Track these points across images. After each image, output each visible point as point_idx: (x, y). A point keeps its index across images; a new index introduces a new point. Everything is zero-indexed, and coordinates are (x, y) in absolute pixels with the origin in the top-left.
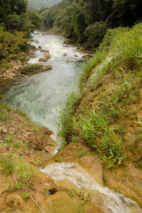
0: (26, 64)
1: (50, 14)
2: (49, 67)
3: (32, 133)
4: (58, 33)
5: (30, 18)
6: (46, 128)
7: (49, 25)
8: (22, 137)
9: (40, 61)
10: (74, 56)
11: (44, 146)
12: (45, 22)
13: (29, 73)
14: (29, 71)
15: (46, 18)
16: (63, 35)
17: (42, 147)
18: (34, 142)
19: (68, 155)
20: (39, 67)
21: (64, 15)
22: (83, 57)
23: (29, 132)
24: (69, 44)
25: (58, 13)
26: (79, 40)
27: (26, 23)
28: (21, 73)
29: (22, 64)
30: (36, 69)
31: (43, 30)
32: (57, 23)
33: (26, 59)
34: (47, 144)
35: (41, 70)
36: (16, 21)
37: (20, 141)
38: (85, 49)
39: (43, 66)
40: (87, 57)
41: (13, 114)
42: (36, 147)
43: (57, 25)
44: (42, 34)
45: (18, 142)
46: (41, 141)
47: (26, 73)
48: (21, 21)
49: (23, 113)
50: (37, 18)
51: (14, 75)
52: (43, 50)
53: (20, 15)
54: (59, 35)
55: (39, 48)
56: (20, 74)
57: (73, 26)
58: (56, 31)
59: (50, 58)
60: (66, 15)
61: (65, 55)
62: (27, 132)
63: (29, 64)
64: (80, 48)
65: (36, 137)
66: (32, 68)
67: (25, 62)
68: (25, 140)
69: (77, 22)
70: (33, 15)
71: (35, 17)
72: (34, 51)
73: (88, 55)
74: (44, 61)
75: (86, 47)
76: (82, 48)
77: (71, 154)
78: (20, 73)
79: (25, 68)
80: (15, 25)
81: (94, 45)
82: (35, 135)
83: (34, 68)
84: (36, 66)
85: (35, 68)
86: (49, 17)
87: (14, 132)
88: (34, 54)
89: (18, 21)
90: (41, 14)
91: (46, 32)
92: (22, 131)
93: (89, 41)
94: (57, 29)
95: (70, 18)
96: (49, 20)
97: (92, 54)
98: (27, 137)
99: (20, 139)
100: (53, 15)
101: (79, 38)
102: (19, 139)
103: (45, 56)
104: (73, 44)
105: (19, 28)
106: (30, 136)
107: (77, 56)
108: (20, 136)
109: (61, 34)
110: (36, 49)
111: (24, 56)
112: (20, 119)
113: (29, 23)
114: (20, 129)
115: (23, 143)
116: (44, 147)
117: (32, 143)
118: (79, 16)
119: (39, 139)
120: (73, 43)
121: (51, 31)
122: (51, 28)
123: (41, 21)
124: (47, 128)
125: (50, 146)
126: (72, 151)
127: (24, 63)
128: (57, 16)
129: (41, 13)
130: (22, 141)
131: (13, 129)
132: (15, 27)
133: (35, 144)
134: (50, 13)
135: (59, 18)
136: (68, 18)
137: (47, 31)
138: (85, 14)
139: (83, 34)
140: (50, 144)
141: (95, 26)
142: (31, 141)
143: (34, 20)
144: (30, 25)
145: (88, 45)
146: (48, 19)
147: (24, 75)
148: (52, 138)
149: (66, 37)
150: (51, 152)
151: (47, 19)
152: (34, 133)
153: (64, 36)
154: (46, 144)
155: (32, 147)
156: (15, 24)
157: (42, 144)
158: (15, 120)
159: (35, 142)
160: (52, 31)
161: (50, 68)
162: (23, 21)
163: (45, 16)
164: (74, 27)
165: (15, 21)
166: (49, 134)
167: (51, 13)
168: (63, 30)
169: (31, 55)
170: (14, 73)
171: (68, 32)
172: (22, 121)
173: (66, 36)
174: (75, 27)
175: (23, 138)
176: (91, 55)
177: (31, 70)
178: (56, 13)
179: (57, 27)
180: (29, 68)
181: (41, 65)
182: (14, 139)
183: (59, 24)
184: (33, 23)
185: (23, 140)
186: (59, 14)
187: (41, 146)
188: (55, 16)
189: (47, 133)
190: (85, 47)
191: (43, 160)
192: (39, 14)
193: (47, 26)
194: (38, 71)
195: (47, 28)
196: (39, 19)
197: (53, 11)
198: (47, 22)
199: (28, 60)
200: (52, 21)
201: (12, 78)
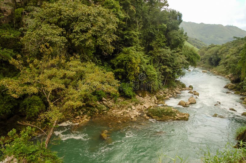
0: (162, 104)
1: (218, 52)
4: (223, 73)
7: (214, 63)
9: (180, 104)
10: (230, 109)
12: (210, 59)
13: (155, 117)
14: (157, 115)
15: (213, 55)
20: (172, 113)
21: (232, 54)
22: (243, 114)
24: (231, 89)
28: (147, 114)
31: (206, 68)
32: (224, 62)
33: (166, 97)
35: (172, 118)
39: (179, 113)
43: (224, 64)
44: (203, 72)
47: (152, 117)
50: (195, 55)
51: (138, 113)
52: (193, 90)
53: (172, 50)
55: (190, 88)
56: (145, 115)
58: (221, 71)
59: (195, 103)
60: (234, 55)
61: (218, 104)
63: (165, 105)
64: (245, 100)
67: (162, 102)
70: (191, 51)
71: (192, 53)
72: (182, 90)
74: (185, 107)
80: (164, 59)
84: (168, 110)
85: (165, 113)
86: (216, 55)
88: (179, 93)
94: (223, 69)
96: (215, 58)
100: (221, 53)
104: (237, 91)
107: (234, 110)
109: (226, 76)
110: (185, 88)
111: (166, 94)
120: (239, 89)
121: (214, 70)
122: (216, 67)
123: (198, 58)
127: (160, 102)
128: (226, 54)
135: (227, 57)
137: (210, 70)
143: (191, 56)
147: (149, 117)
151: (213, 57)
153: (229, 78)
160: (216, 70)
161: (185, 117)
163: (211, 53)
164: (241, 70)
169: (175, 94)
171: (236, 75)
173: (231, 79)
177: (160, 114)
178: (226, 52)
179: (223, 67)
181: (176, 111)
183: (226, 64)
184: (187, 59)
186: (228, 53)
188: (224, 55)
192: (205, 50)
193: (212, 64)
194: (168, 118)
195: (211, 66)
196: (197, 55)
197: (223, 49)
198: (213, 59)
199: (168, 99)
200: (219, 60)
201: (132, 117)
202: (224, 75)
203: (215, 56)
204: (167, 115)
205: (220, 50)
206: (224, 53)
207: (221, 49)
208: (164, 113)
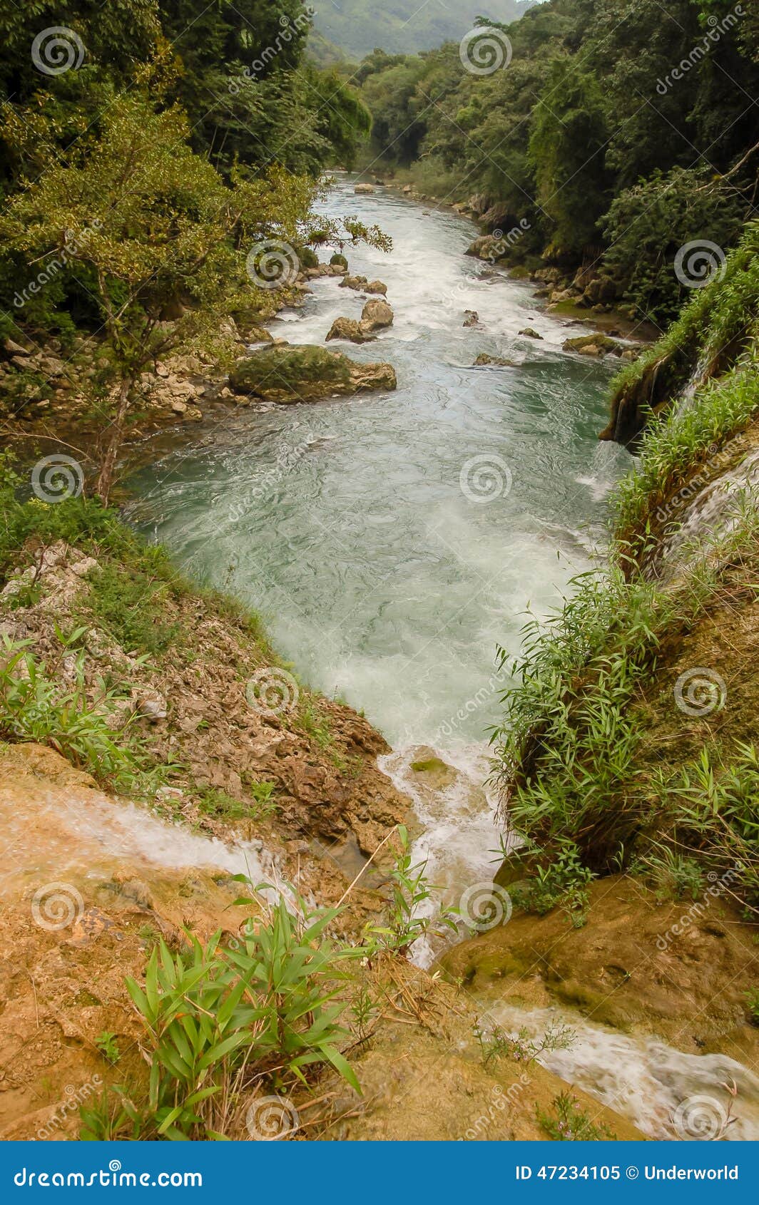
0: (261, 340)
1: (411, 92)
2: (380, 375)
3: (293, 737)
4: (441, 196)
5: (314, 103)
6: (355, 713)
7: (396, 147)
8: (238, 751)
9: (335, 333)
10: (520, 333)
11: (355, 820)
12: (381, 129)
13: (272, 394)
14: (277, 384)
15: (391, 110)
16: (466, 209)
17: (340, 824)
18: (300, 788)
19: (659, 982)
20: (332, 367)
21: (492, 107)
22: (568, 346)
23: (277, 728)
25: (454, 93)
26: (555, 250)
27: (291, 125)
28: (230, 384)
29: (238, 338)
30: (311, 374)
31: (366, 173)
32: (444, 142)
33: (261, 312)
34: (368, 812)
35: (339, 386)
36: (242, 111)
37: (227, 777)
38: (580, 305)
39: (352, 364)
40: (591, 348)
41: (197, 614)
42: (306, 818)
43: (445, 152)
44: (358, 192)
45: (218, 779)
46: (336, 789)
47: (258, 392)
48: (264, 111)
49: (246, 615)
50: (349, 106)
51: (191, 389)
52: (353, 275)
53: (263, 82)
54: (448, 208)
55: (336, 267)
56: (226, 391)
57: (534, 173)
58: (432, 185)
59: (389, 324)
60: (500, 109)
61: (471, 319)
62: (268, 729)
63: (278, 342)
64: (556, 295)
65: (311, 764)
66: (292, 365)
67: (257, 332)
68: (254, 775)
69: (559, 152)
70: (331, 86)
71: (337, 101)
72: (309, 277)
73: (595, 341)
74: (359, 340)
75: (587, 292)
76: (563, 294)
77: (686, 983)
78: (225, 385)
79: (255, 363)
80: (233, 131)
81: (647, 293)
82: (307, 750)
83: (301, 371)
84: (315, 357)
85: (309, 370)
86: (405, 106)
87: (199, 719)
88: (304, 291)
89: (254, 109)
90: (368, 84)
91: (378, 183)
92: (245, 718)
93: (610, 261)
94: (439, 174)
95: (524, 129)
96: (400, 122)
97: (615, 334)
98: (265, 755)
99: (226, 761)
100: (429, 101)
101: (557, 239)
102: (221, 762)
103: (365, 311)
104: (517, 268)
105: (251, 147)
106: (281, 754)
107: (537, 337)
108: (225, 747)
109: (457, 207)
110: (316, 266)
112: (236, 650)
113: (304, 128)
114: (230, 709)
115: (240, 787)
116: (349, 823)
117: (290, 795)
118: (575, 122)
119: (330, 781)
120: (520, 260)
121: (405, 183)
122: (408, 167)
123: (363, 124)
124: (359, 712)
125: (383, 822)
126: (687, 960)
127: (252, 336)
128: (451, 107)
129: (362, 81)
130: (235, 778)
131: (196, 702)
132: (229, 137)
133: (305, 803)
134: (414, 89)
135: (462, 121)
136: (508, 124)
137: (385, 181)
138: (614, 117)
139: (598, 224)
140: (384, 814)
141: (668, 189)
142: (283, 783)
143: (331, 113)
144: (310, 136)
145: (598, 286)
146: (398, 118)
147: (245, 398)
148: (390, 780)
149: (483, 222)
150: (386, 861)
151: (393, 118)
152: (302, 741)
153: (469, 216)
154: (363, 810)
155: (290, 815)
156: (232, 124)
157: (343, 810)
158: (211, 652)
159: (307, 789)
160: (412, 183)
161: (385, 379)
162: (275, 111)
163: (385, 97)
164: (535, 178)
165: (236, 108)
166: (368, 752)
167: (421, 88)
168: (471, 184)
170: (196, 379)
171: (501, 199)
172: (246, 660)
173: (484, 217)
174: (541, 176)
175: (245, 759)
176: (614, 339)
177: (288, 378)
178: (447, 92)
179: (441, 165)
180: (281, 367)
181: (344, 360)
182: (197, 758)
183: (453, 154)
184: (322, 131)
185: (244, 769)
186: (459, 97)
187: (333, 819)
188: (439, 108)
189: (359, 742)
190: (581, 291)
191: (354, 907)
192: (354, 83)
193: (389, 156)
194: (322, 388)
195: (383, 164)
196: (358, 111)
197: (433, 76)
198: (391, 130)
199: (273, 318)
200: (419, 132)
201: (180, 406)
202: (445, 201)
203: (400, 115)
204: (317, 377)
205: (420, 83)
206: (441, 100)
207: (423, 76)
208: (302, 373)
